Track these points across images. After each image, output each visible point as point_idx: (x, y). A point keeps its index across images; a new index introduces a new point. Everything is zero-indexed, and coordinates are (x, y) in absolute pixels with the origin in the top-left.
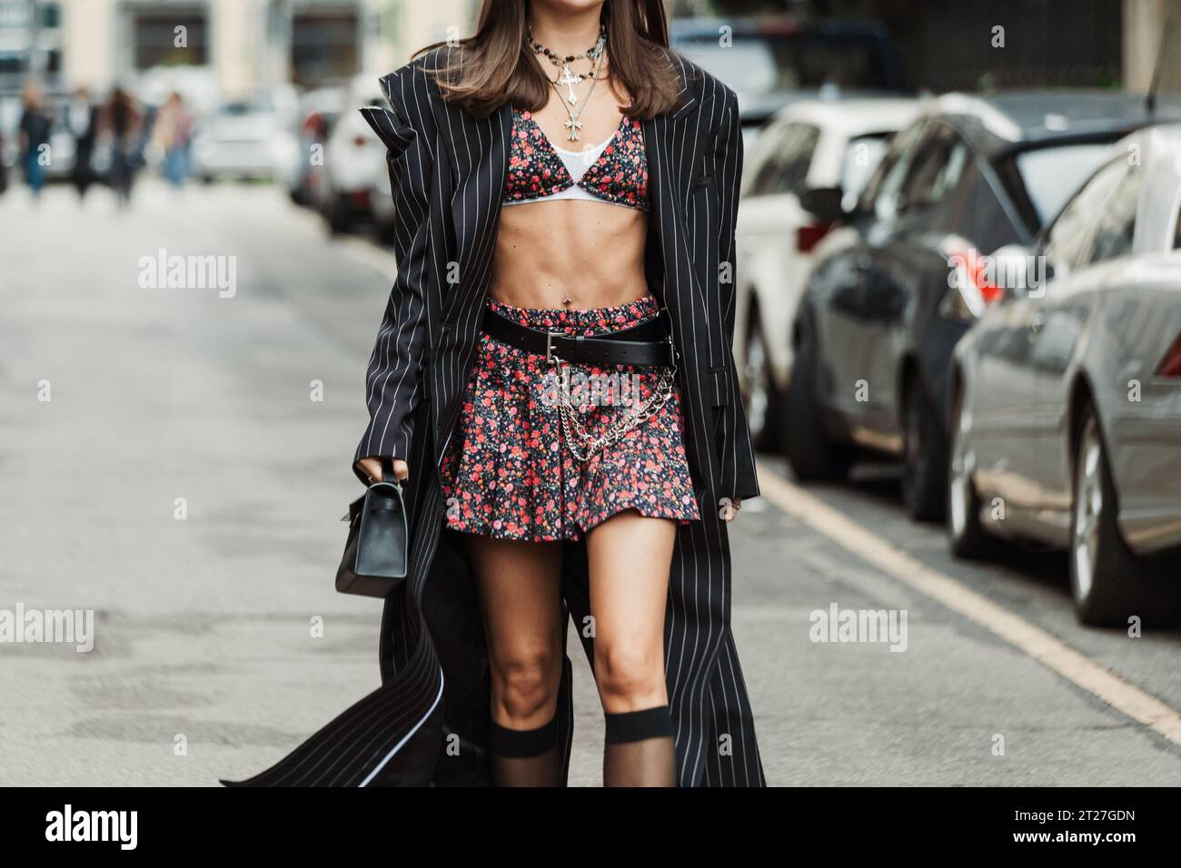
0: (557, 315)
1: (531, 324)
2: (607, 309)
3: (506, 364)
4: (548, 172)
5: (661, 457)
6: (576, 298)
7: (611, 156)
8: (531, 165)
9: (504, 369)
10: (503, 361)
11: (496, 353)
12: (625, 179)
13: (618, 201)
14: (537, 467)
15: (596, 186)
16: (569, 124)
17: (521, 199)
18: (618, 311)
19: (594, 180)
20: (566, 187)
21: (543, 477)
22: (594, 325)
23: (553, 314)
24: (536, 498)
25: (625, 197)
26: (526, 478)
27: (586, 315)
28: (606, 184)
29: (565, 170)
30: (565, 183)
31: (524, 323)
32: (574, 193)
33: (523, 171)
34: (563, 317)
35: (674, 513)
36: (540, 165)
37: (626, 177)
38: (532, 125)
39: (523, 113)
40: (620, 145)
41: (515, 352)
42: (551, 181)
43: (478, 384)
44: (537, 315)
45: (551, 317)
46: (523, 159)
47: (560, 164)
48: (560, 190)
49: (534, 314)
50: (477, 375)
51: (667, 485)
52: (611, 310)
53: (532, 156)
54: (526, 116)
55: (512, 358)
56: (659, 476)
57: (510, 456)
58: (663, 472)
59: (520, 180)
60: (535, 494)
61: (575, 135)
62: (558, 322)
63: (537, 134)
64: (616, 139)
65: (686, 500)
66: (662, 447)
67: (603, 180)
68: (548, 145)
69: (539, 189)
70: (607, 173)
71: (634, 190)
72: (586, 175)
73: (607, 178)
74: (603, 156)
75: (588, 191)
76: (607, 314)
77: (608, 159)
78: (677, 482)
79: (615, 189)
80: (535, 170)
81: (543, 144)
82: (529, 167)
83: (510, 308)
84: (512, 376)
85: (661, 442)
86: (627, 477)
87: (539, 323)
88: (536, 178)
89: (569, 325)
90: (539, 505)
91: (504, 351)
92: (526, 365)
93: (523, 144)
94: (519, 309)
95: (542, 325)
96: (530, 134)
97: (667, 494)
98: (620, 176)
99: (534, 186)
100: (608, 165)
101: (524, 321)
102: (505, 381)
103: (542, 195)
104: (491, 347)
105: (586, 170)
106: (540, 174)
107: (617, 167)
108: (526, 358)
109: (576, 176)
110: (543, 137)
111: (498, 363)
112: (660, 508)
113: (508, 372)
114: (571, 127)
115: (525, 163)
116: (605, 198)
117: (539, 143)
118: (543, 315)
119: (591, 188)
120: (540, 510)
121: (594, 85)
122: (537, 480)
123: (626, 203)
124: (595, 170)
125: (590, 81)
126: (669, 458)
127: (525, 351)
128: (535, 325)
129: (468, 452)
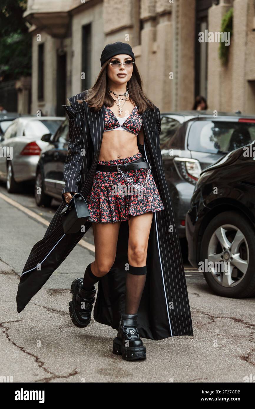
0: (118, 161)
1: (111, 165)
2: (130, 157)
3: (106, 176)
4: (114, 122)
5: (152, 195)
6: (121, 156)
7: (130, 119)
8: (109, 120)
9: (106, 178)
10: (105, 176)
11: (103, 175)
12: (133, 125)
13: (131, 132)
14: (119, 202)
15: (126, 127)
16: (119, 110)
17: (106, 130)
18: (133, 157)
19: (126, 125)
20: (118, 127)
21: (121, 205)
22: (128, 162)
23: (116, 161)
24: (120, 210)
25: (133, 131)
26: (116, 205)
27: (125, 159)
28: (129, 126)
29: (118, 122)
30: (118, 126)
31: (109, 165)
32: (120, 128)
33: (107, 122)
34: (119, 161)
35: (159, 210)
36: (112, 120)
37: (134, 125)
38: (109, 110)
39: (107, 108)
40: (132, 116)
41: (108, 173)
42: (114, 125)
43: (100, 183)
44: (112, 162)
45: (116, 162)
46: (107, 118)
47: (117, 121)
48: (117, 128)
49: (111, 162)
50: (99, 181)
51: (155, 202)
52: (131, 157)
53: (110, 118)
54: (108, 108)
55: (107, 175)
56: (153, 201)
57: (112, 200)
58: (153, 199)
59: (106, 124)
60: (119, 209)
61: (120, 113)
62: (118, 163)
63: (111, 112)
64: (131, 115)
65: (161, 205)
66: (151, 192)
67: (128, 125)
68: (114, 115)
69: (111, 127)
70: (129, 123)
71: (136, 129)
72: (124, 124)
73: (129, 125)
74: (128, 119)
75: (124, 128)
76: (130, 158)
77: (129, 120)
78: (157, 201)
79: (131, 128)
80: (111, 122)
81: (113, 115)
82: (109, 121)
83: (104, 161)
84: (108, 179)
85: (151, 191)
86: (147, 202)
87: (113, 164)
88: (110, 124)
89: (121, 163)
90: (121, 212)
91: (105, 173)
92: (112, 176)
93: (107, 115)
94: (107, 161)
95: (114, 164)
96: (109, 113)
97: (156, 205)
98: (132, 124)
99: (110, 126)
100: (129, 121)
101: (109, 164)
102: (107, 181)
103: (112, 129)
104: (102, 173)
105: (124, 122)
106: (112, 123)
107: (131, 122)
108: (111, 174)
109: (121, 124)
110: (112, 113)
111: (104, 177)
112: (155, 209)
113: (107, 179)
114: (120, 112)
115: (108, 120)
116: (128, 130)
117: (112, 115)
118: (114, 161)
119: (125, 127)
120: (122, 213)
121: (125, 102)
122: (119, 206)
123: (133, 133)
124: (126, 122)
125: (124, 101)
126: (154, 195)
127: (111, 172)
128: (112, 164)
129: (102, 202)
